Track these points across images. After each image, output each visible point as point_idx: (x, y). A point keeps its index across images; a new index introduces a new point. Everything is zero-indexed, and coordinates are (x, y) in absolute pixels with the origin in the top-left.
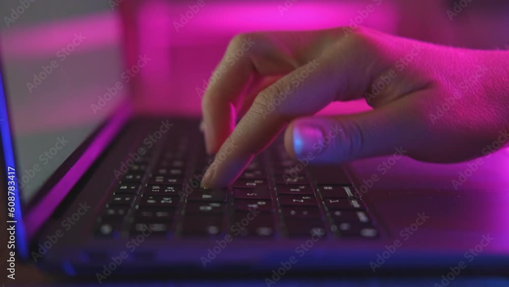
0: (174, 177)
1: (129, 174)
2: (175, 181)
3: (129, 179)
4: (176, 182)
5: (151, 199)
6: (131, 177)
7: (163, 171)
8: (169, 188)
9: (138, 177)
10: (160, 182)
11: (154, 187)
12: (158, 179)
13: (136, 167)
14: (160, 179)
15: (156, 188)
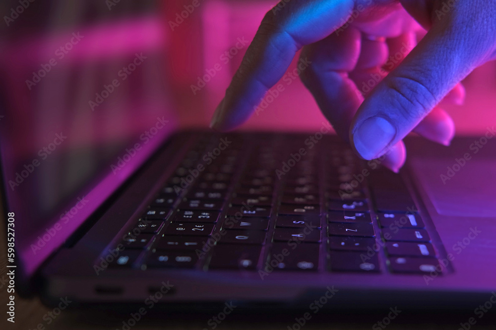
0: (211, 201)
1: (160, 198)
2: (212, 205)
3: (160, 204)
4: (213, 207)
5: (181, 227)
6: (162, 201)
7: (200, 195)
8: (204, 214)
9: (170, 201)
10: (195, 207)
11: (186, 213)
12: (193, 203)
13: (169, 190)
14: (196, 203)
15: (189, 214)
